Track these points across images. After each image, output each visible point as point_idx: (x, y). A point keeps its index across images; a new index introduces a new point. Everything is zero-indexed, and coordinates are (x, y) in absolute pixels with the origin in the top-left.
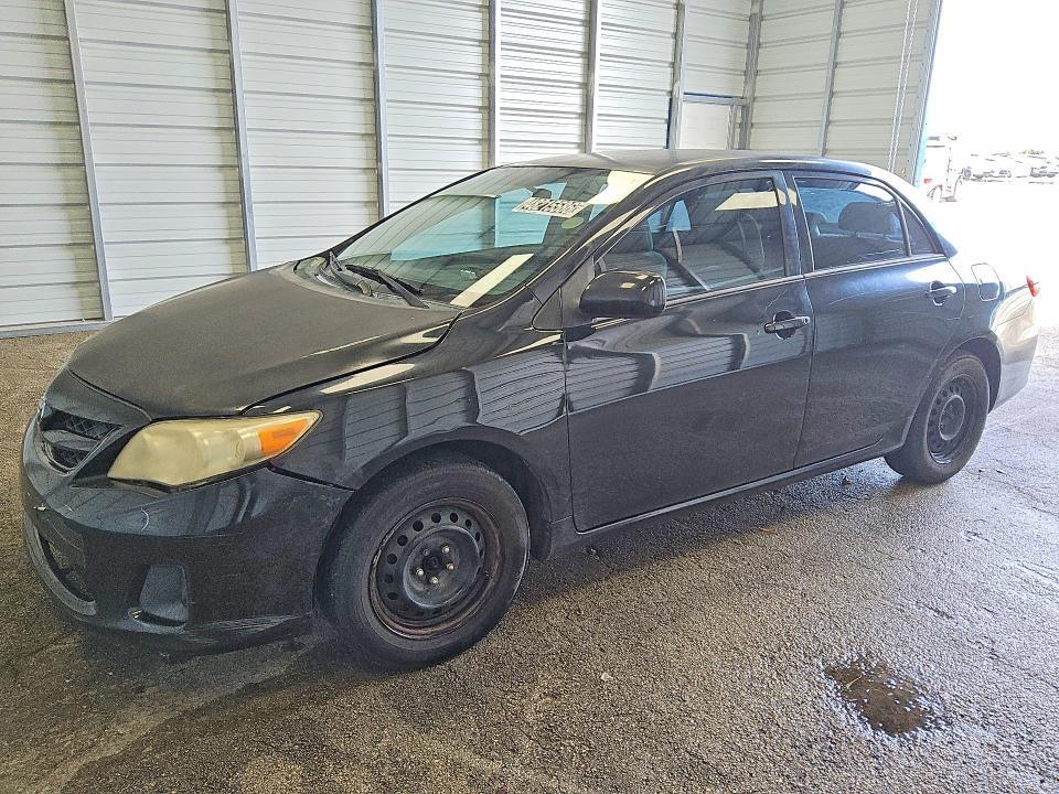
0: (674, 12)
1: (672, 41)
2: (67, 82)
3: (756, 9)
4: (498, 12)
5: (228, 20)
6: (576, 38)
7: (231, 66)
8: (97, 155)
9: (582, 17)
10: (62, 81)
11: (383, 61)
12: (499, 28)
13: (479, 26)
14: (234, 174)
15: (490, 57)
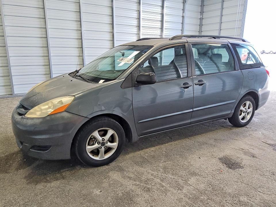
0: (182, 18)
1: (181, 25)
2: (46, 38)
3: (201, 17)
4: (141, 19)
5: (81, 23)
6: (159, 25)
7: (81, 33)
8: (52, 54)
9: (160, 20)
10: (44, 38)
11: (115, 31)
12: (141, 23)
13: (136, 23)
14: (81, 58)
15: (139, 29)
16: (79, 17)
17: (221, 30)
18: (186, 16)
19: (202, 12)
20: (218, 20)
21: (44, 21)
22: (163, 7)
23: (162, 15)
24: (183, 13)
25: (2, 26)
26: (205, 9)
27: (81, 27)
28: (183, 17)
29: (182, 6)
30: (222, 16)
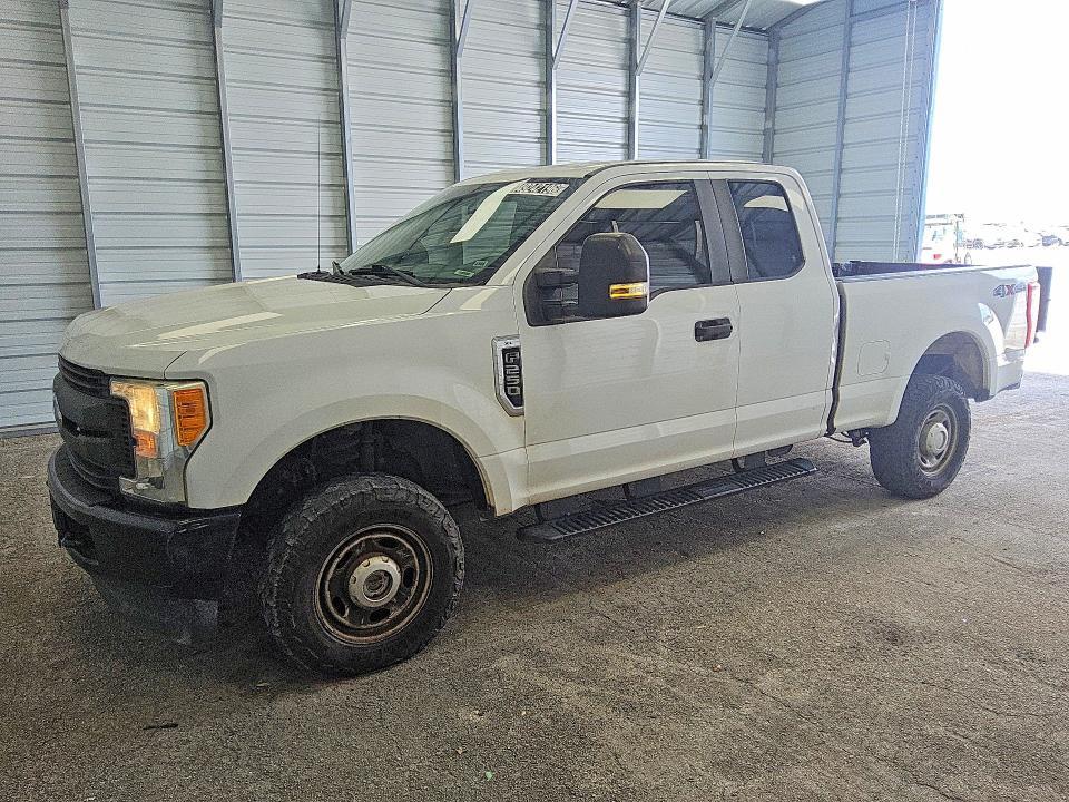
0: (698, 132)
16: (336, 140)
17: (841, 171)
18: (713, 124)
19: (770, 110)
20: (830, 136)
21: (220, 157)
22: (629, 95)
23: (629, 122)
24: (703, 112)
25: (78, 177)
26: (782, 96)
27: (345, 174)
28: (703, 127)
29: (699, 90)
30: (844, 121)
